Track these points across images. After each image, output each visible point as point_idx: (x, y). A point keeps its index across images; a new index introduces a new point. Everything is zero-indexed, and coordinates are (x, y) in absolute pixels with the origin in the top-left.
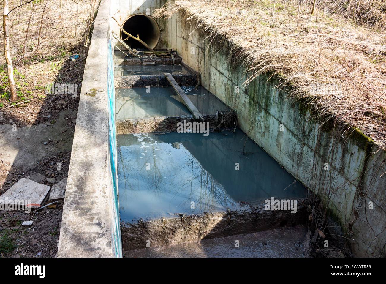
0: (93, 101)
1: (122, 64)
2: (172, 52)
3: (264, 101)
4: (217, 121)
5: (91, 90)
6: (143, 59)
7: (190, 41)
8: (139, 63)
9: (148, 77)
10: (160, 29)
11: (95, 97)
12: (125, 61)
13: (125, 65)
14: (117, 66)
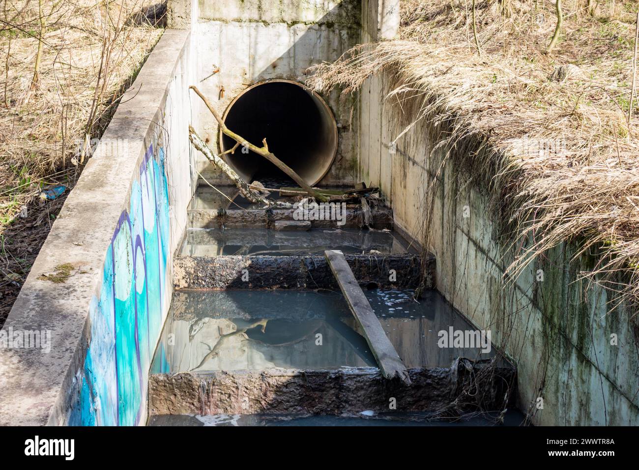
0: (54, 293)
1: (211, 224)
2: (365, 191)
3: (576, 324)
4: (454, 387)
5: (57, 269)
6: (275, 211)
7: (412, 157)
8: (264, 221)
9: (276, 260)
10: (340, 125)
11: (62, 284)
12: (220, 215)
13: (220, 228)
14: (197, 228)
